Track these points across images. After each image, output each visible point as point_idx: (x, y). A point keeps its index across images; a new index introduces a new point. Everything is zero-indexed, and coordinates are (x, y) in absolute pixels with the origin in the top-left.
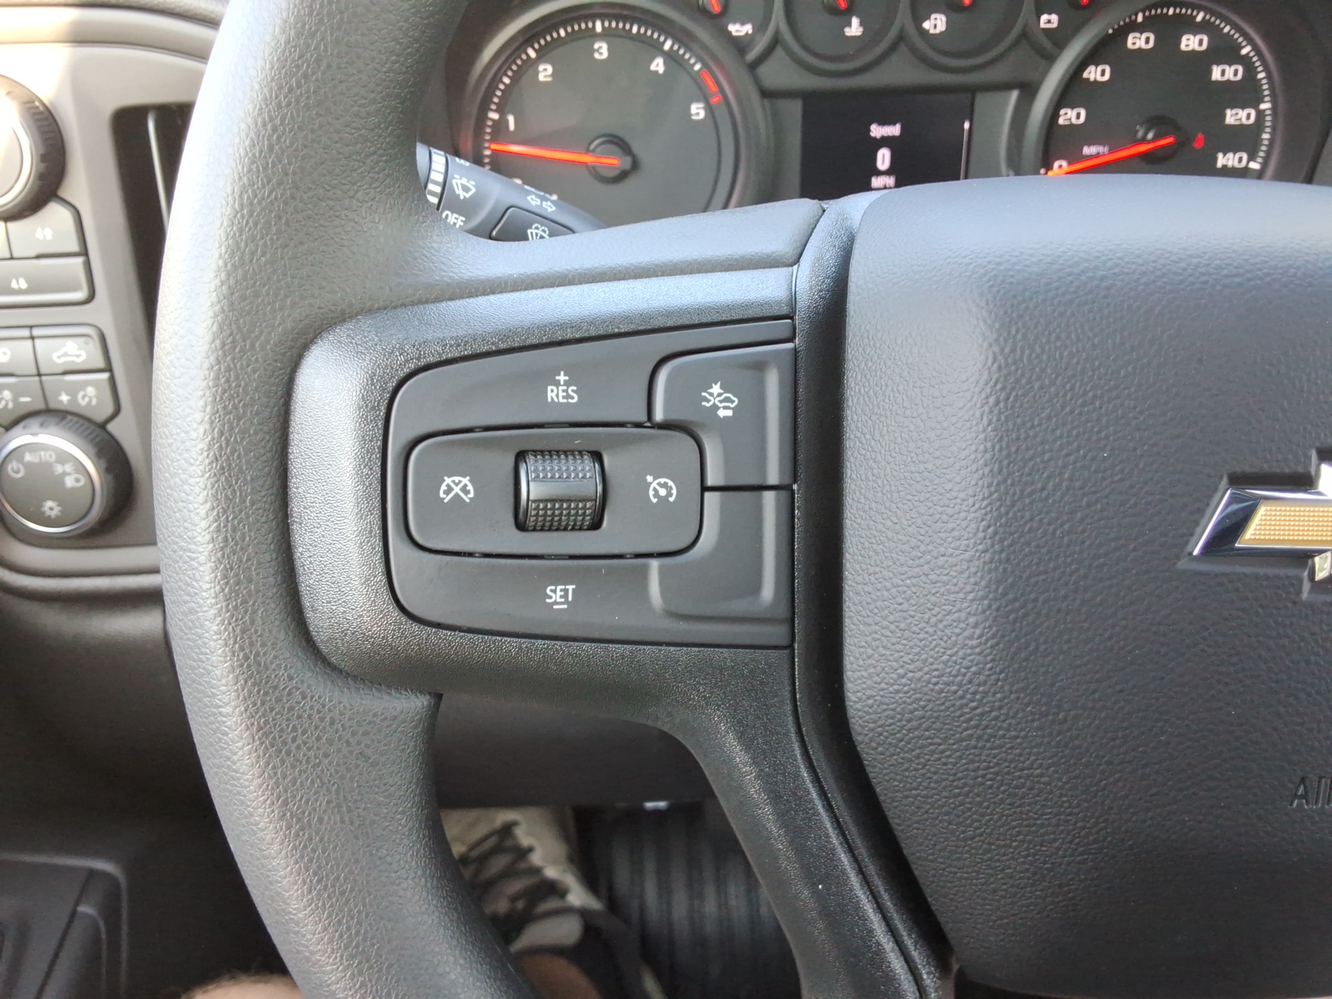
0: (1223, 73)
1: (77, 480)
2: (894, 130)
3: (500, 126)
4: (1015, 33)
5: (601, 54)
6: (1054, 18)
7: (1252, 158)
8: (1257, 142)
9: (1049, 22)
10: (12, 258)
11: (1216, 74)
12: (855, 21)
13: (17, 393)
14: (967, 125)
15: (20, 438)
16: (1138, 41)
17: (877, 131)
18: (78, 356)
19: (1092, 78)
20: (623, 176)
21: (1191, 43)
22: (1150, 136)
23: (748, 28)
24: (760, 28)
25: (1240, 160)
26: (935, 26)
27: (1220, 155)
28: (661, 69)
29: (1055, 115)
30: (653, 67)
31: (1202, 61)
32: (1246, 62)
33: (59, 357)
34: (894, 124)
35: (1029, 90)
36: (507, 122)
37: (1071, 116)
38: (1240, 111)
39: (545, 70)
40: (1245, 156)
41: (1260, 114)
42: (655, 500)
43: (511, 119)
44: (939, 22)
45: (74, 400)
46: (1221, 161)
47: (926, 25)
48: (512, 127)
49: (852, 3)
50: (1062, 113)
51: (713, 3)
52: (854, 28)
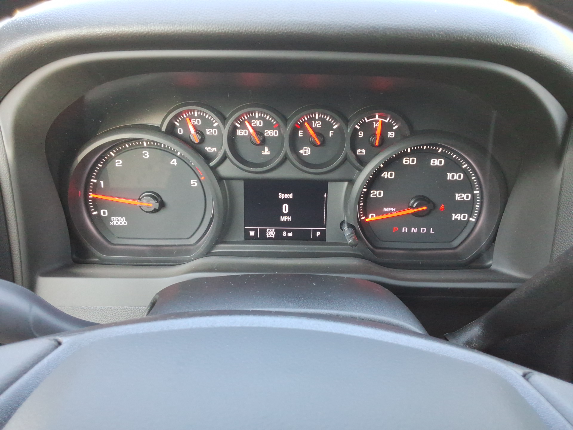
0: (453, 176)
2: (290, 196)
3: (96, 185)
4: (341, 158)
5: (146, 156)
6: (364, 151)
7: (470, 216)
8: (473, 208)
9: (361, 152)
11: (449, 176)
12: (266, 149)
14: (325, 196)
16: (407, 161)
17: (281, 196)
19: (386, 176)
20: (155, 211)
21: (435, 162)
22: (415, 205)
23: (214, 149)
24: (219, 149)
25: (464, 217)
26: (305, 152)
27: (454, 215)
28: (175, 164)
29: (367, 194)
30: (171, 163)
31: (442, 171)
32: (465, 171)
34: (290, 194)
35: (351, 182)
36: (100, 184)
37: (375, 194)
38: (463, 195)
39: (119, 162)
40: (467, 215)
41: (474, 196)
43: (102, 182)
44: (307, 150)
46: (454, 217)
47: (301, 152)
48: (102, 186)
49: (264, 141)
50: (372, 192)
51: (196, 139)
52: (266, 151)
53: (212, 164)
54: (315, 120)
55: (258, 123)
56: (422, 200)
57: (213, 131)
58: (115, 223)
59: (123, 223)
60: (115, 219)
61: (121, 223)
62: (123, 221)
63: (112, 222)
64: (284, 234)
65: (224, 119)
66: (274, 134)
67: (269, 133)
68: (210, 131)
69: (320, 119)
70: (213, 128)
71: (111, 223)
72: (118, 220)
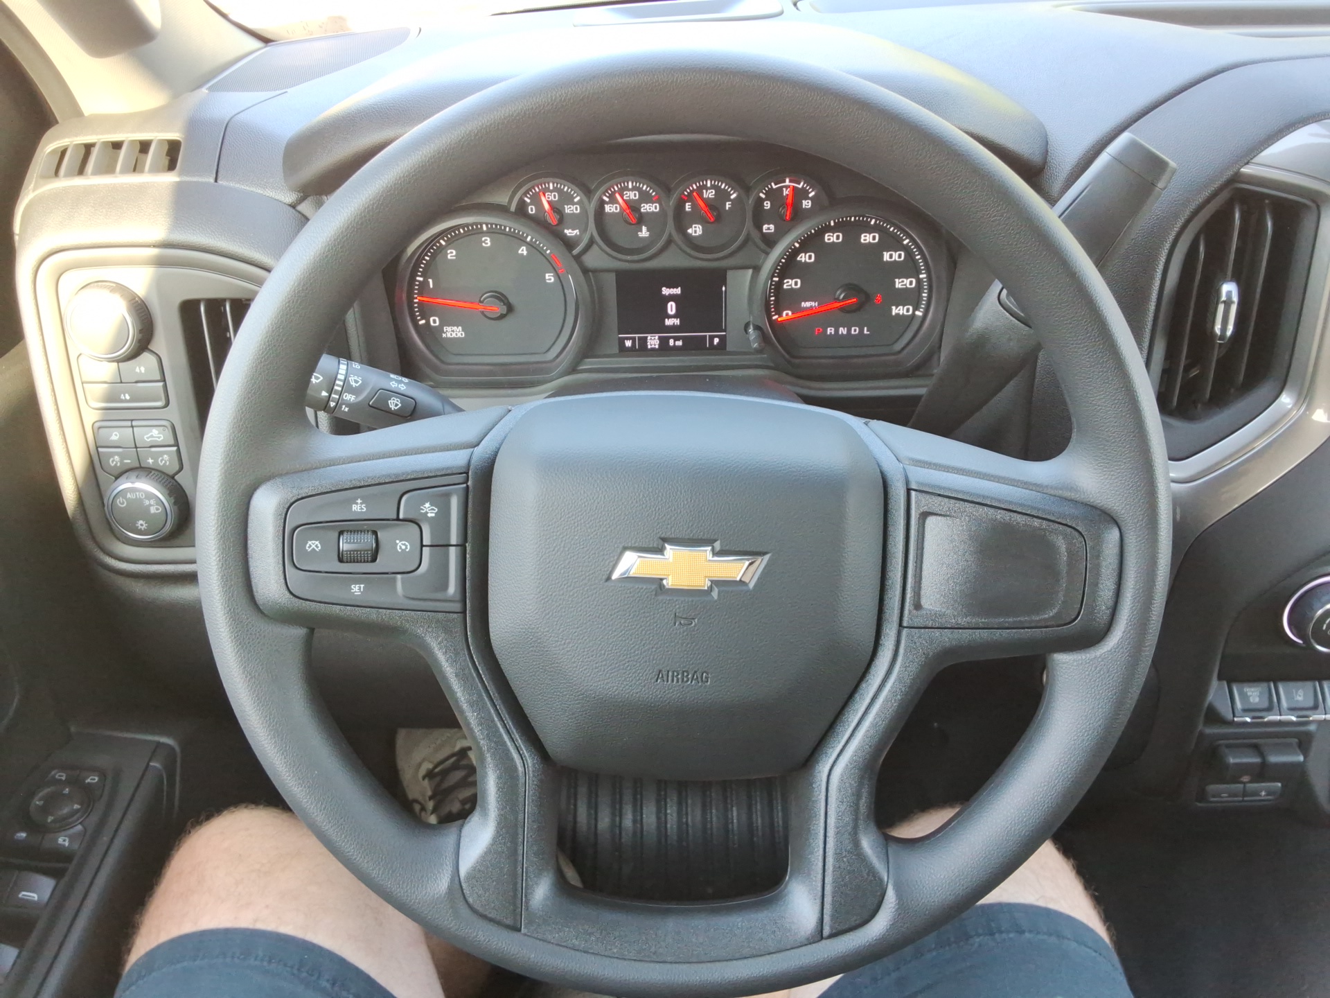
0: (891, 256)
1: (157, 509)
2: (678, 291)
3: (424, 285)
4: (741, 238)
5: (487, 244)
6: (772, 226)
7: (916, 309)
8: (919, 298)
9: (769, 229)
10: (121, 382)
11: (886, 256)
12: (644, 229)
13: (122, 457)
14: (724, 289)
15: (125, 485)
16: (831, 238)
17: (666, 291)
18: (159, 438)
19: (803, 260)
20: (502, 317)
21: (867, 238)
22: (842, 296)
23: (576, 232)
24: (583, 231)
25: (908, 310)
26: (695, 232)
27: (894, 308)
28: (525, 253)
29: (780, 283)
30: (520, 252)
31: (877, 249)
32: (906, 249)
33: (148, 438)
34: (677, 288)
35: (757, 269)
36: (429, 283)
37: (790, 284)
38: (905, 280)
39: (452, 253)
40: (911, 308)
41: (919, 281)
42: (400, 551)
43: (430, 281)
44: (697, 229)
45: (156, 462)
46: (895, 311)
47: (690, 231)
48: (431, 286)
49: (641, 219)
50: (785, 281)
51: (552, 219)
52: (644, 233)
53: (575, 252)
54: (707, 189)
55: (632, 195)
56: (852, 289)
57: (573, 208)
58: (449, 335)
59: (459, 335)
60: (449, 329)
61: (456, 335)
62: (459, 332)
63: (444, 333)
64: (671, 342)
65: (588, 192)
66: (653, 209)
67: (647, 208)
68: (570, 208)
69: (713, 187)
70: (573, 204)
71: (444, 335)
72: (453, 331)
